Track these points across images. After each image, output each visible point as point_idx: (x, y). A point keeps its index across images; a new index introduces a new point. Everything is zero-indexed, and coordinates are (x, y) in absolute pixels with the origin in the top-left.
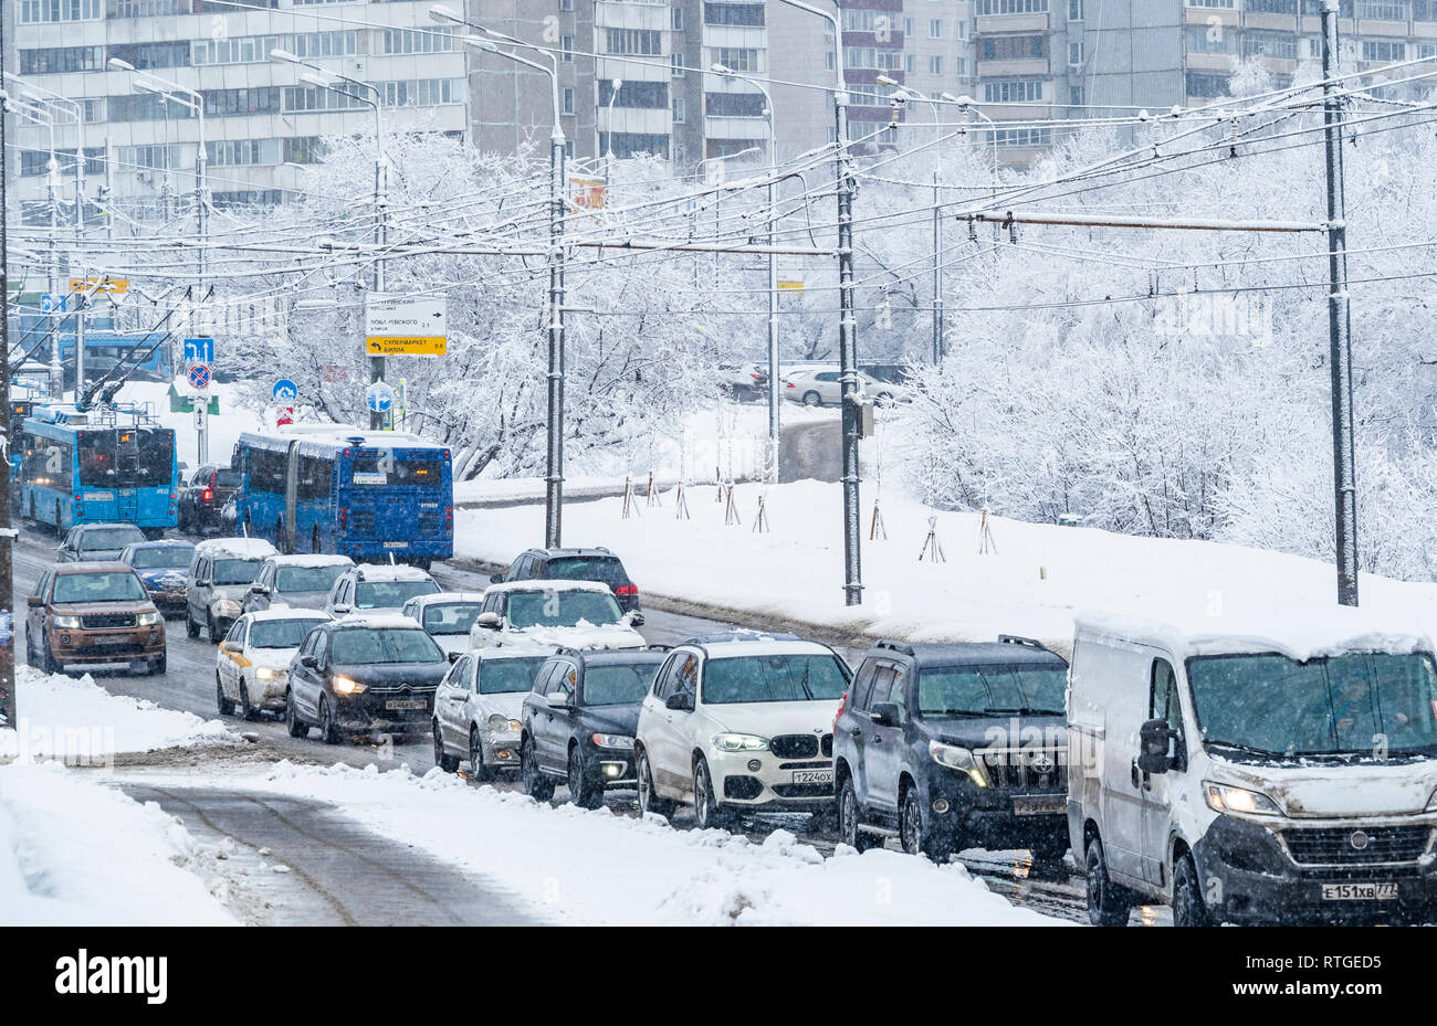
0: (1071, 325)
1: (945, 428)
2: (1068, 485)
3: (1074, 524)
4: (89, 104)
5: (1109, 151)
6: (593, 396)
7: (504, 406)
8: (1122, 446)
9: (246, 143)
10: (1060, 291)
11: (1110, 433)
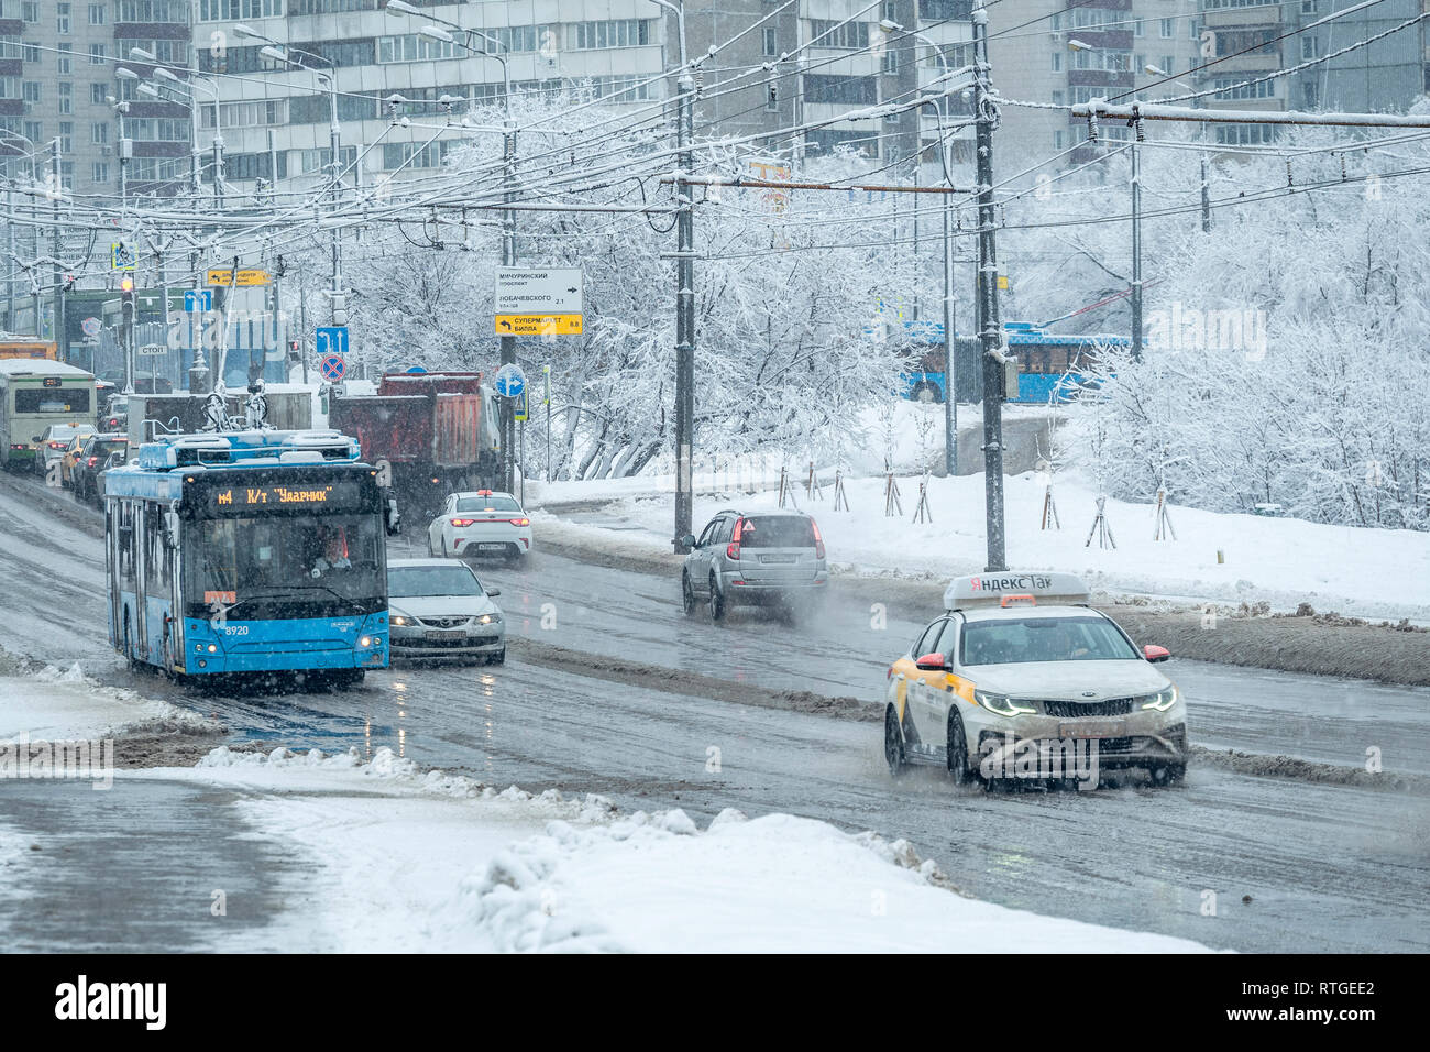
0: (1274, 303)
1: (1138, 416)
2: (1268, 474)
3: (1271, 514)
4: (271, 105)
5: (1336, 139)
6: (761, 387)
7: (665, 398)
8: (1328, 432)
9: (434, 145)
10: (1261, 266)
11: (1313, 417)
